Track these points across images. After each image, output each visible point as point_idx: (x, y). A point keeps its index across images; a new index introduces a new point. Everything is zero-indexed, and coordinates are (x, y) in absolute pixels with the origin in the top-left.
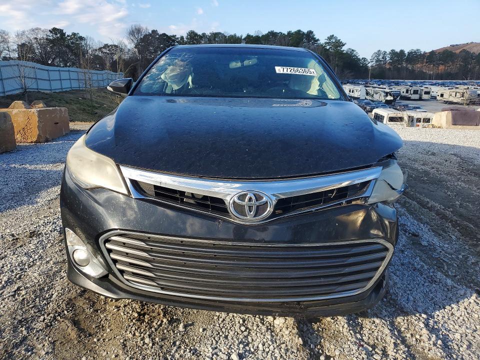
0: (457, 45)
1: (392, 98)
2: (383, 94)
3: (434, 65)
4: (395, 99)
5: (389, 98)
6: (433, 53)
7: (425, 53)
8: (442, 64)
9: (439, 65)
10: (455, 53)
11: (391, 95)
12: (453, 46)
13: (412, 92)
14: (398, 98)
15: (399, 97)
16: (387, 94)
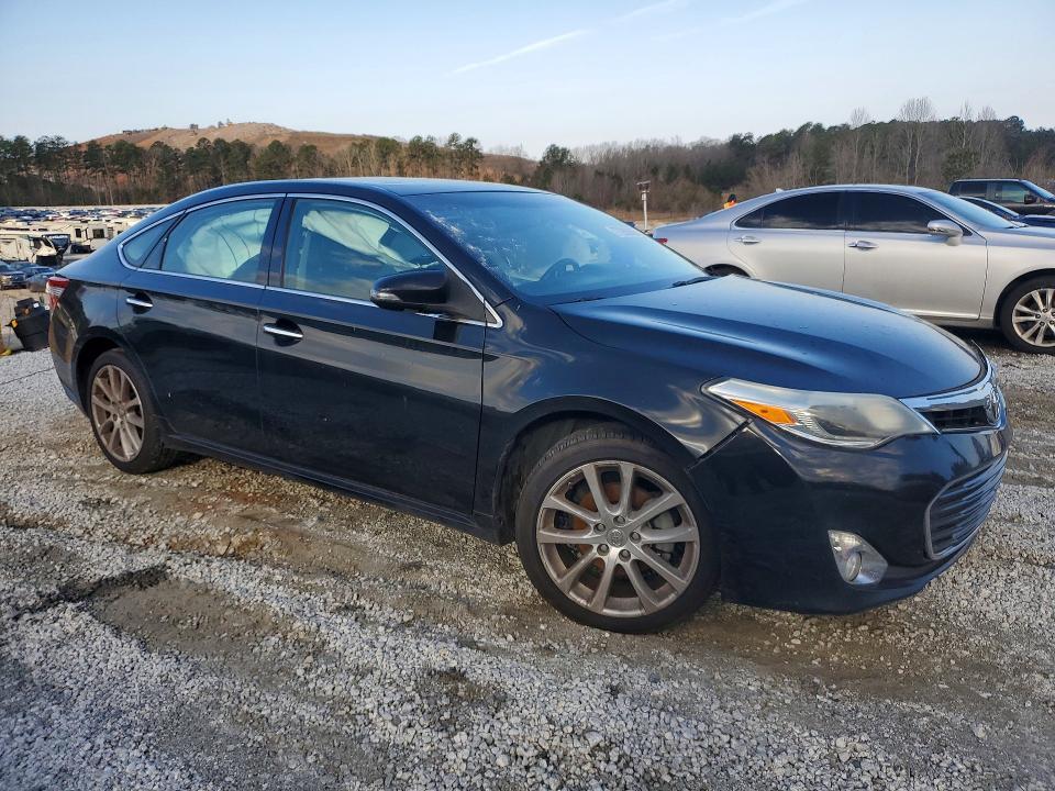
0: (136, 132)
1: (53, 252)
2: (26, 243)
3: (104, 173)
4: (60, 253)
5: (45, 251)
6: (93, 146)
7: (77, 146)
8: (122, 172)
9: (114, 173)
10: (142, 149)
11: (47, 244)
12: (130, 133)
13: (91, 235)
14: (69, 251)
15: (70, 247)
16: (37, 242)
